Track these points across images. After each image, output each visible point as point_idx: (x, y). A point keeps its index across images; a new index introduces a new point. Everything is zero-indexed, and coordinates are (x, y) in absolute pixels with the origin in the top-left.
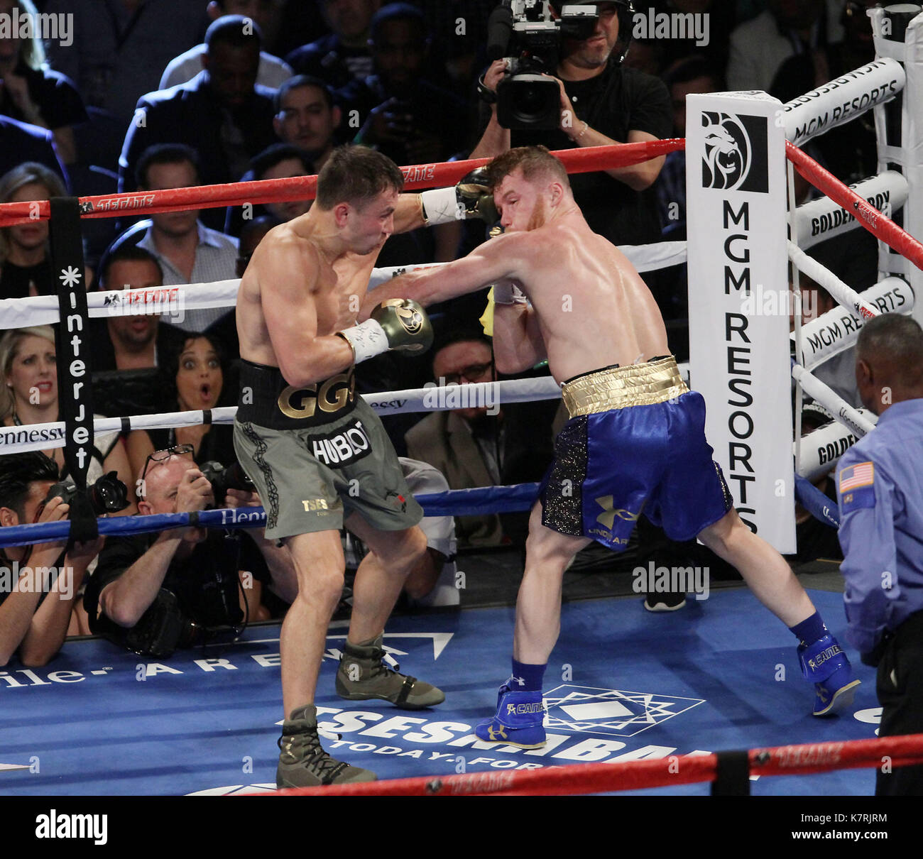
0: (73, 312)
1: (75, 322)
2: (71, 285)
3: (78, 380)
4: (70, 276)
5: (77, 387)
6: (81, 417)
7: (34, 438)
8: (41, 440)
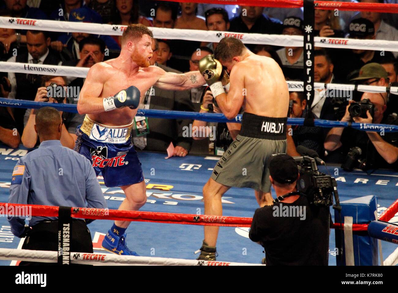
0: (308, 42)
1: (309, 46)
2: (309, 32)
3: (309, 67)
4: (309, 29)
5: (309, 70)
6: (309, 81)
7: (292, 86)
8: (295, 87)
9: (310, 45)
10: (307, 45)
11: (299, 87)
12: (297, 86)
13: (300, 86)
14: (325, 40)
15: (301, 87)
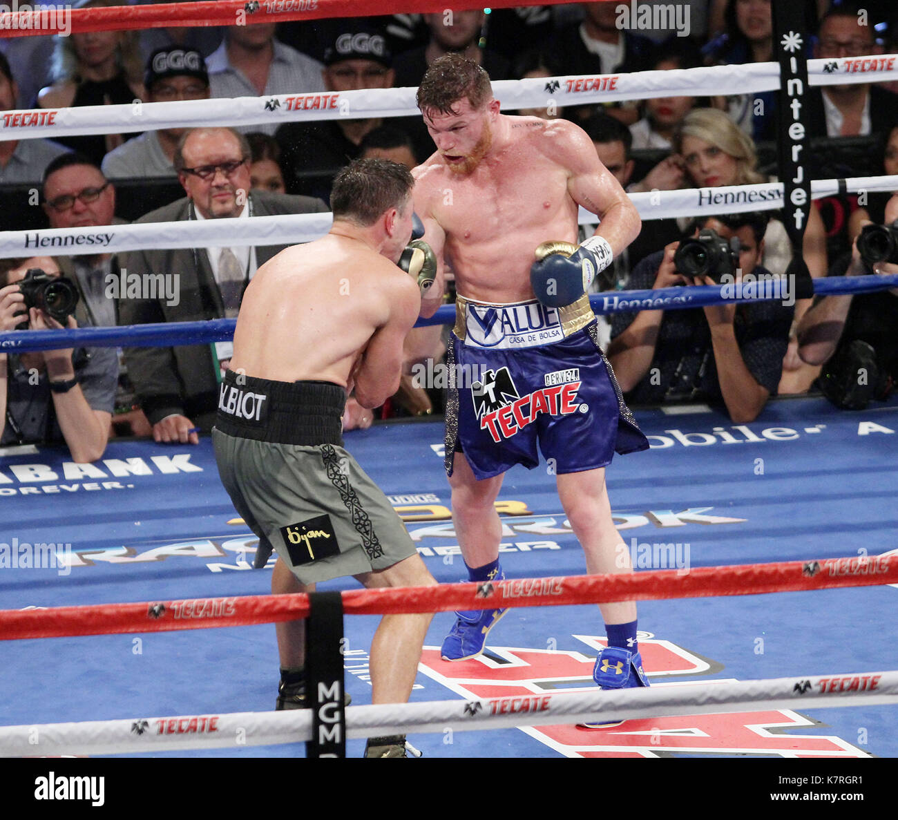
0: (793, 77)
1: (795, 86)
2: (792, 51)
3: (797, 143)
4: (792, 41)
5: (796, 149)
6: (798, 180)
7: (752, 198)
8: (759, 200)
9: (798, 82)
10: (790, 83)
11: (771, 197)
12: (765, 194)
13: (773, 195)
14: (835, 66)
15: (776, 196)
